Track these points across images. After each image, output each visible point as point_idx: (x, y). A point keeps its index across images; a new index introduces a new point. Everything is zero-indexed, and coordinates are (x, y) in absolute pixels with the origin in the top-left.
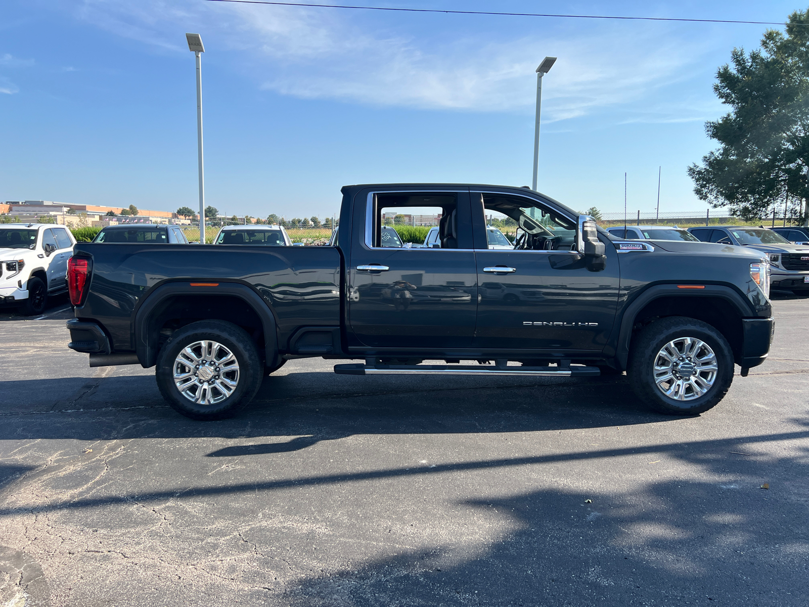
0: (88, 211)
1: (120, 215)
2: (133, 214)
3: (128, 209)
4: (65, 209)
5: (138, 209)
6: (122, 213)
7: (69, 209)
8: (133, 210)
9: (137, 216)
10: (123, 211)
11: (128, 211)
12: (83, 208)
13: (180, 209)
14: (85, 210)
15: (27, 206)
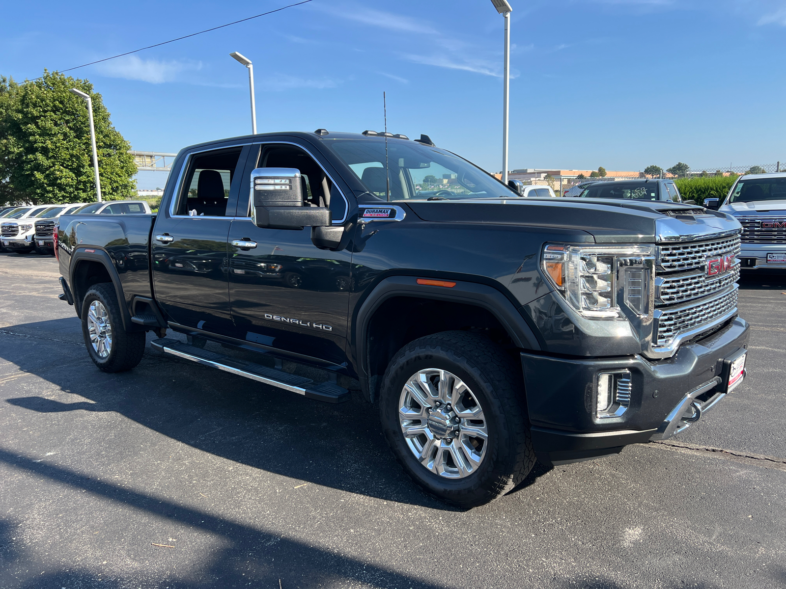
0: (561, 176)
1: (589, 178)
2: (601, 175)
3: (597, 171)
4: (543, 175)
5: (606, 171)
6: (591, 176)
7: (546, 174)
8: (602, 172)
9: (606, 177)
10: (592, 173)
11: (596, 173)
12: (558, 173)
13: (648, 168)
14: (560, 174)
15: (515, 174)
